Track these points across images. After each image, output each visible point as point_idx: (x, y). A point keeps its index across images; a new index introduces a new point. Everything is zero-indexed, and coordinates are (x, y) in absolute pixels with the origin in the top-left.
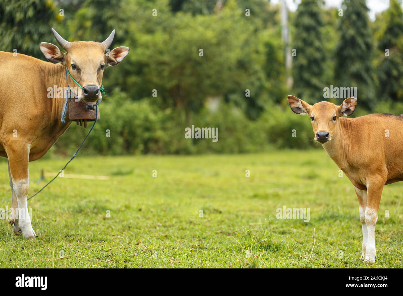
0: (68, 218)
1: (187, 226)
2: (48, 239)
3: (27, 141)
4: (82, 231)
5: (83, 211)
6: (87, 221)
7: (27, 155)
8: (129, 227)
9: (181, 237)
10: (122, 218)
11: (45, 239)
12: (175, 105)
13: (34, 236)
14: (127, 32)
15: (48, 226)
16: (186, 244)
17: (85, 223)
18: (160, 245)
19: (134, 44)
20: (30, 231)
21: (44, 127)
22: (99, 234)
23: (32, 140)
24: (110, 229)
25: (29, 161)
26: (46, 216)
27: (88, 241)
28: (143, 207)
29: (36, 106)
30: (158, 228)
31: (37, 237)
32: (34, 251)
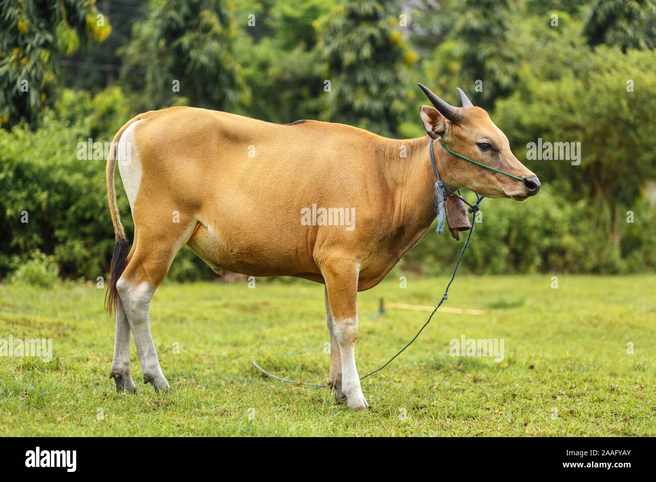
0: (418, 379)
1: (607, 396)
2: (386, 412)
3: (355, 259)
4: (439, 401)
5: (443, 367)
6: (447, 384)
7: (355, 280)
8: (514, 396)
9: (596, 414)
10: (502, 380)
11: (382, 412)
12: (593, 194)
13: (365, 406)
14: (516, 79)
15: (387, 390)
16: (602, 427)
17: (445, 387)
18: (560, 427)
19: (527, 97)
20: (359, 397)
21: (381, 238)
22: (465, 406)
23: (363, 258)
24: (484, 398)
25: (358, 291)
26: (384, 375)
27: (448, 417)
28: (537, 363)
29: (370, 205)
30: (559, 398)
31: (370, 408)
32: (365, 432)
